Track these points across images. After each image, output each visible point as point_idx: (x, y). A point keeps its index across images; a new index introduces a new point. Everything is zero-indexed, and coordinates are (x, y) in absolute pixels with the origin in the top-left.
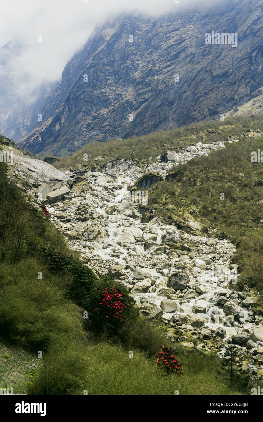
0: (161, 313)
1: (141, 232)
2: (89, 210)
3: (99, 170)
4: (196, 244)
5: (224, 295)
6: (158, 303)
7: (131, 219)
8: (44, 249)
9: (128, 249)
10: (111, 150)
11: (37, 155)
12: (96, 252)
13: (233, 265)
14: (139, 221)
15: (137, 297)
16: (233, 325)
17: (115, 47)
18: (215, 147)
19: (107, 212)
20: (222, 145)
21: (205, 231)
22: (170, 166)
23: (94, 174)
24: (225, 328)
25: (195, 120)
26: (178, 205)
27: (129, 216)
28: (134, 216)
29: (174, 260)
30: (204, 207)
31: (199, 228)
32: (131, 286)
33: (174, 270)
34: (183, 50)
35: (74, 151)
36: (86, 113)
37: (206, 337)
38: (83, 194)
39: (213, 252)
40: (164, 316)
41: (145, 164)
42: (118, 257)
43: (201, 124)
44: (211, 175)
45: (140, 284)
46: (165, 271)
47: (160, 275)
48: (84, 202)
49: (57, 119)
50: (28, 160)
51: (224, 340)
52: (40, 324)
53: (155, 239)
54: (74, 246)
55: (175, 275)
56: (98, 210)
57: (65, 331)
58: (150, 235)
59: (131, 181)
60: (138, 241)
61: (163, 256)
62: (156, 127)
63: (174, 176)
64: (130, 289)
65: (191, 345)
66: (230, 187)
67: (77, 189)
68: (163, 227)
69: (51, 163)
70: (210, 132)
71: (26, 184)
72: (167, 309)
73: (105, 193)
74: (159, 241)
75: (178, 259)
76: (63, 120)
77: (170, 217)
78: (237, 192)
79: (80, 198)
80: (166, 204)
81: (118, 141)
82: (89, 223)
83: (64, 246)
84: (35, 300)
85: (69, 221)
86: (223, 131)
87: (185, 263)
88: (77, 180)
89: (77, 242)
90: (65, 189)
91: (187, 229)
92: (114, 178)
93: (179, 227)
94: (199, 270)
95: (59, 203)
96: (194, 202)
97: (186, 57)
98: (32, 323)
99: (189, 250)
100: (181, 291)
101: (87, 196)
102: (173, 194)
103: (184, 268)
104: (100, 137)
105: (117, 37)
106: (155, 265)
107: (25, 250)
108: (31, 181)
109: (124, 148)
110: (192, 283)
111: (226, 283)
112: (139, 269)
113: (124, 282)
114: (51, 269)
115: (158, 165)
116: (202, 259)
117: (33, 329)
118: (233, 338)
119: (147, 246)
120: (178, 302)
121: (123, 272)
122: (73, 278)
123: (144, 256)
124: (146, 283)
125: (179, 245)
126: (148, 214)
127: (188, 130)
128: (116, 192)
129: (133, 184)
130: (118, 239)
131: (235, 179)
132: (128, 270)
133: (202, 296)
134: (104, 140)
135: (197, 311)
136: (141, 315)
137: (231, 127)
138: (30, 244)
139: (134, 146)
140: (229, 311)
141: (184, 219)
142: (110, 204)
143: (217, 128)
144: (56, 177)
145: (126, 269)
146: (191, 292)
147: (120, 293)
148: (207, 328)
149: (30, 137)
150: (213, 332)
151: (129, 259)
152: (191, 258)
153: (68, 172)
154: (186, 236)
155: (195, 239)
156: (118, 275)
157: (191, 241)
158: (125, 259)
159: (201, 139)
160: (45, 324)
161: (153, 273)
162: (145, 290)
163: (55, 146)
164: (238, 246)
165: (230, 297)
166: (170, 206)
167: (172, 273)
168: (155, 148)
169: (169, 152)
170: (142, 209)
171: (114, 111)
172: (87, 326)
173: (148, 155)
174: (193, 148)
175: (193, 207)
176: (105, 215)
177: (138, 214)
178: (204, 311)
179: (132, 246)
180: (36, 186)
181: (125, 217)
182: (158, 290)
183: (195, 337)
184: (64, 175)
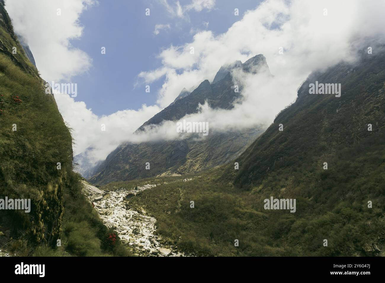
0: (129, 243)
1: (125, 213)
2: (109, 205)
3: (114, 191)
4: (144, 218)
5: (151, 237)
6: (128, 239)
7: (123, 209)
8: (90, 218)
9: (120, 219)
10: (119, 185)
11: (93, 184)
12: (109, 220)
13: (155, 226)
14: (125, 209)
15: (121, 236)
16: (153, 247)
17: (125, 151)
18: (153, 186)
19: (115, 206)
20: (155, 186)
21: (147, 214)
22: (138, 191)
23: (112, 192)
24: (150, 249)
25: (148, 177)
26: (139, 205)
27: (122, 207)
28: (124, 208)
29: (136, 223)
30: (148, 206)
31: (145, 213)
32: (119, 232)
33: (135, 227)
34: (146, 155)
35: (106, 184)
36: (112, 172)
37: (144, 252)
38: (107, 199)
39: (149, 221)
40: (129, 244)
41: (130, 190)
42: (116, 222)
43: (149, 178)
44: (150, 195)
45: (123, 232)
46: (132, 227)
47: (130, 229)
48: (107, 202)
49: (102, 173)
50: (90, 186)
51: (150, 253)
52: (84, 246)
53: (130, 216)
54: (102, 217)
55: (135, 229)
56: (112, 205)
57: (93, 249)
58: (129, 215)
59: (124, 196)
60: (124, 216)
61: (132, 222)
62: (135, 178)
63: (139, 195)
64: (119, 233)
65: (138, 255)
66: (157, 200)
67: (105, 197)
68: (133, 212)
69: (98, 188)
70: (152, 181)
71: (88, 195)
72: (131, 241)
73: (115, 199)
74: (131, 217)
75: (137, 223)
76: (104, 173)
77: (136, 209)
78: (159, 201)
79: (106, 200)
80: (135, 204)
81: (122, 182)
82: (108, 209)
83: (98, 217)
84: (84, 237)
85: (101, 208)
86: (156, 181)
87: (139, 225)
88: (106, 194)
89: (103, 216)
90: (101, 197)
91: (141, 213)
92: (119, 194)
93: (138, 212)
94: (144, 227)
95: (98, 202)
96: (144, 204)
97: (147, 157)
98: (81, 245)
99: (141, 220)
100: (137, 235)
101: (109, 200)
102: (138, 201)
103: (138, 227)
104: (116, 180)
105: (126, 148)
106: (129, 225)
107: (83, 218)
108: (90, 193)
109: (123, 184)
110: (141, 232)
111: (152, 232)
112: (123, 226)
113: (117, 231)
114: (91, 225)
115: (134, 190)
116: (145, 224)
117: (82, 248)
118: (153, 252)
119: (127, 218)
120: (135, 239)
121: (117, 227)
122: (99, 229)
123: (126, 222)
124: (125, 231)
125: (138, 218)
126: (129, 207)
127: (145, 180)
128: (119, 199)
129: (125, 196)
130: (117, 215)
131: (159, 197)
132: (120, 227)
133: (144, 237)
134: (117, 181)
135: (141, 242)
136: (122, 243)
137: (159, 180)
138: (86, 216)
139: (127, 184)
140: (152, 242)
141: (140, 209)
142: (116, 203)
143: (154, 180)
144: (99, 192)
145: (119, 226)
146: (140, 235)
147: (115, 235)
148: (144, 248)
149: (92, 178)
150: (146, 250)
151: (120, 223)
152: (141, 223)
153: (103, 191)
154: (141, 215)
155: (143, 216)
156: (116, 228)
157: (142, 217)
158: (119, 223)
159: (149, 183)
160: (86, 246)
161: (128, 228)
162: (124, 234)
163: (100, 182)
164: (157, 220)
165: (153, 237)
166: (136, 205)
167: (134, 228)
168: (133, 185)
169: (138, 187)
170: (127, 205)
171: (122, 172)
172: (101, 247)
173: (131, 187)
174: (146, 186)
175: (144, 206)
176: (114, 207)
177: (125, 207)
178: (144, 242)
179: (122, 218)
180: (91, 195)
181: (120, 208)
182: (129, 234)
183: (139, 252)
184: (101, 192)
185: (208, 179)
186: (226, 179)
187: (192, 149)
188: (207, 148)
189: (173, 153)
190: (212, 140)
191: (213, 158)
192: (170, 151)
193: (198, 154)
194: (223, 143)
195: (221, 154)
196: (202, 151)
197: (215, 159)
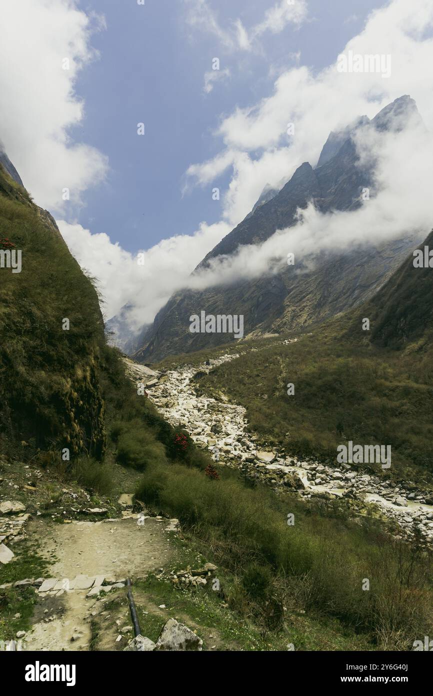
0: (208, 446)
1: (196, 403)
2: (169, 391)
3: (174, 370)
4: (226, 408)
5: (241, 435)
6: (206, 441)
7: (191, 396)
8: (145, 413)
9: (189, 412)
10: (180, 359)
11: (141, 363)
12: (172, 414)
13: (245, 419)
14: (195, 397)
15: (194, 438)
16: (246, 452)
17: (181, 306)
18: (234, 357)
19: (178, 392)
20: (238, 356)
21: (230, 401)
22: (211, 367)
23: (171, 372)
24: (242, 454)
25: (224, 343)
26: (215, 388)
27: (190, 394)
28: (192, 394)
29: (214, 417)
30: (229, 389)
31: (227, 400)
32: (191, 432)
33: (214, 423)
34: (215, 308)
35: (161, 360)
36: (167, 340)
37: (232, 459)
38: (165, 383)
39: (234, 412)
40: (209, 448)
41: (198, 366)
42: (184, 416)
43: (226, 345)
44: (232, 371)
45: (196, 431)
46: (209, 423)
47: (207, 426)
48: (166, 387)
49: (152, 344)
50: (136, 365)
51: (241, 460)
52: (142, 455)
53: (204, 406)
54: (161, 411)
55: (215, 425)
56: (174, 391)
57: (156, 458)
58: (201, 404)
59: (190, 376)
60: (195, 408)
61: (208, 415)
62: (203, 347)
63: (213, 372)
64: (191, 434)
65: (224, 463)
66: (242, 378)
67: (162, 380)
68: (208, 400)
69: (148, 367)
70: (232, 349)
71: (136, 379)
72: (211, 444)
73: (177, 382)
74: (206, 407)
75: (216, 417)
76: (154, 344)
77: (211, 394)
78: (246, 380)
79: (164, 385)
80: (209, 387)
81: (183, 354)
82: (169, 398)
83: (155, 411)
84: (140, 441)
85: (158, 397)
86: (238, 348)
87: (220, 419)
88: (162, 376)
89: (162, 409)
90: (156, 381)
91: (221, 401)
92: (182, 374)
93: (216, 400)
94: (228, 422)
95: (152, 388)
96: (224, 386)
97: (218, 311)
98: (138, 454)
99: (221, 411)
100: (218, 434)
101: (168, 384)
102: (213, 382)
103: (219, 421)
104: (174, 352)
105: (182, 300)
106: (204, 420)
107: (134, 414)
108: (138, 377)
109: (187, 358)
110: (224, 429)
111: (242, 429)
112: (195, 423)
113: (187, 430)
114: (148, 424)
115: (205, 366)
116: (229, 416)
117: (139, 457)
118: (246, 459)
119: (199, 410)
120: (216, 440)
121: (187, 424)
122: (160, 429)
123: (198, 415)
124: (199, 430)
125: (216, 409)
126: (200, 393)
127: (220, 348)
128: (183, 381)
129: (191, 377)
130: (184, 407)
131: (245, 373)
132: (190, 423)
133: (229, 437)
134: (176, 354)
135: (226, 445)
136: (197, 448)
137: (242, 346)
138: (137, 411)
139: (192, 357)
140: (243, 444)
141: (219, 395)
142: (180, 388)
143: (235, 347)
144: (151, 374)
145: (189, 423)
146: (223, 435)
147: (185, 436)
148: (232, 453)
149: (137, 353)
150: (235, 456)
151: (190, 417)
152: (223, 416)
153: (157, 371)
154: (220, 404)
155: (225, 405)
156: (184, 426)
157: (223, 407)
158: (188, 417)
159: (227, 353)
160: (145, 455)
161: (203, 424)
162: (199, 434)
163: (151, 358)
164: (247, 409)
165: (244, 436)
166: (211, 389)
167: (213, 424)
168: (203, 358)
169: (210, 360)
170: (196, 390)
171: (181, 338)
172: (167, 455)
173: (199, 362)
174: (223, 357)
175: (224, 389)
176: (177, 394)
177: (195, 393)
178: (230, 445)
179: (192, 410)
180: (140, 379)
181: (188, 395)
182: (205, 434)
183: (226, 459)
184: (155, 373)
185: (326, 337)
186: (358, 333)
187: (293, 289)
188: (319, 284)
189: (260, 299)
190: (325, 269)
191: (330, 300)
192: (255, 297)
193: (304, 297)
194: (347, 272)
195: (344, 291)
196: (309, 291)
197: (335, 302)
